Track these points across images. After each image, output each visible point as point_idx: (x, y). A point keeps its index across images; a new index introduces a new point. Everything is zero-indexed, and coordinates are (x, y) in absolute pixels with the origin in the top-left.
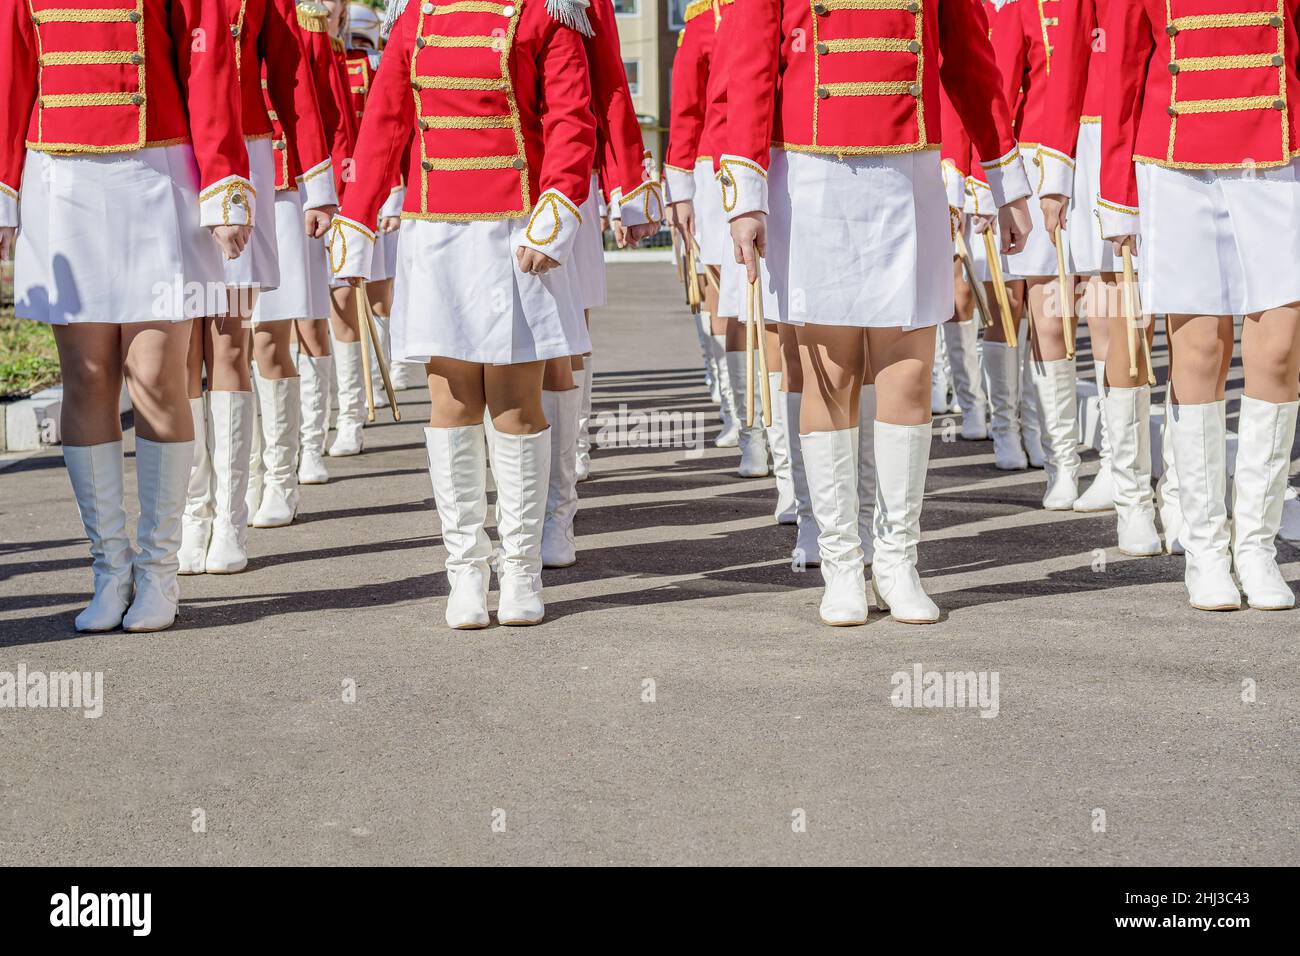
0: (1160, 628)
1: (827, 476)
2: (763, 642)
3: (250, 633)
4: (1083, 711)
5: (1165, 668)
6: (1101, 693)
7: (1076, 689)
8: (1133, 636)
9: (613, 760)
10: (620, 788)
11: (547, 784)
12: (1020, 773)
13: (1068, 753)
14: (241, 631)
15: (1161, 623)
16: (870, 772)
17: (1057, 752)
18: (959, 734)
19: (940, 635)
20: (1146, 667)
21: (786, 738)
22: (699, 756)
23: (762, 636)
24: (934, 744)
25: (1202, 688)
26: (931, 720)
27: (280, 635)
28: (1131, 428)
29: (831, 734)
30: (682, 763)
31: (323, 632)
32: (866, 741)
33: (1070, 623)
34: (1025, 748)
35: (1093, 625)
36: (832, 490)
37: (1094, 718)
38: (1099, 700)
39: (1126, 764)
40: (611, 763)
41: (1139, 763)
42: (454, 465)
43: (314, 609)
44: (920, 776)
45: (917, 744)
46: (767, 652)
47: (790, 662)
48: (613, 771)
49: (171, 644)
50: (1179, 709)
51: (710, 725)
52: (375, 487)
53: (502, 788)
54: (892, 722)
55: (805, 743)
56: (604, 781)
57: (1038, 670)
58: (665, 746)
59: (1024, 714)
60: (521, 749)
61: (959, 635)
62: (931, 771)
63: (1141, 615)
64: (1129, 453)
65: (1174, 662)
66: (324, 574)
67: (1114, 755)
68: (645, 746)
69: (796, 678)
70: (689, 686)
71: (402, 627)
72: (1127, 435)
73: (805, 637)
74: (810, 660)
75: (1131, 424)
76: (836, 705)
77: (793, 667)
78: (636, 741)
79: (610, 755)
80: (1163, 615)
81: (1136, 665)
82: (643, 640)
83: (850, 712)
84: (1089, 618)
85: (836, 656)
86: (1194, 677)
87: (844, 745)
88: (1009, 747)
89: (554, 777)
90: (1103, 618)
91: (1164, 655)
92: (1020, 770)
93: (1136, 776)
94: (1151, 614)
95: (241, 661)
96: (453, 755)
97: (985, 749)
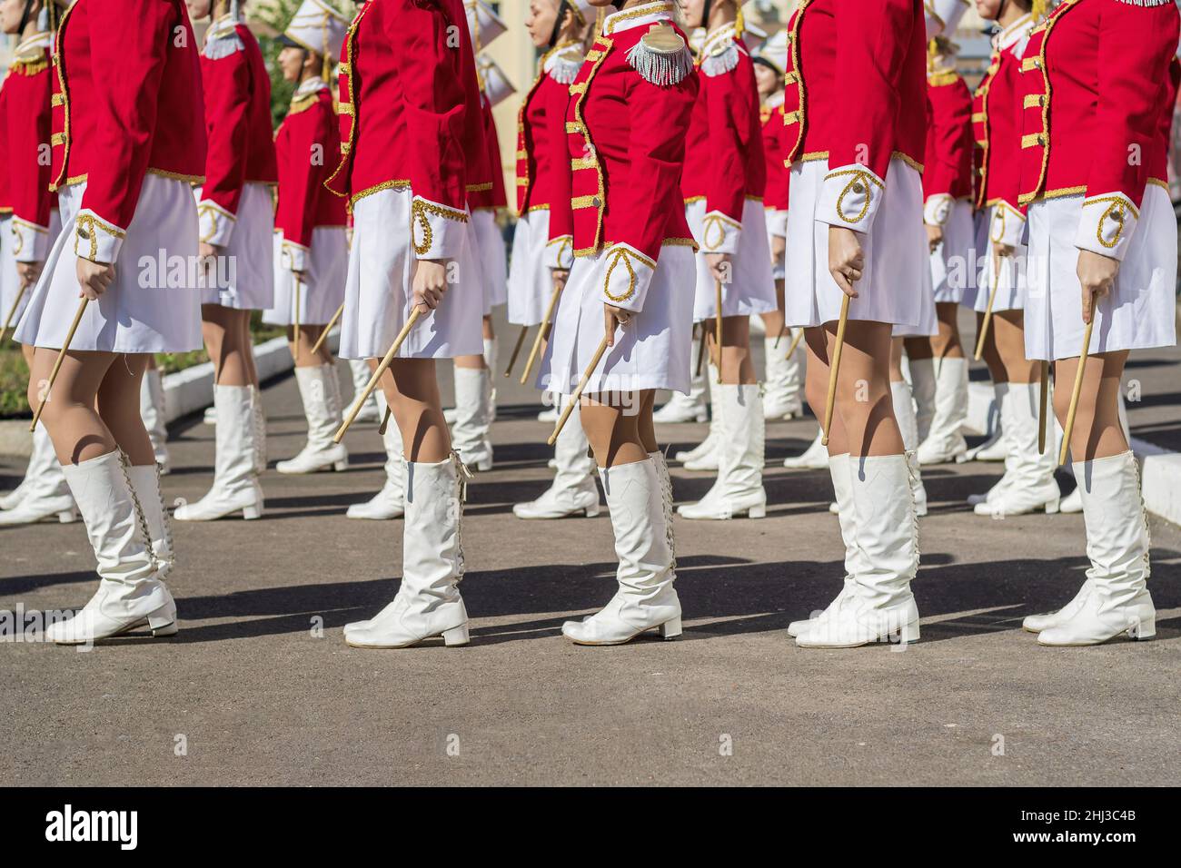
2: (811, 667)
7: (1125, 721)
19: (980, 663)
21: (855, 764)
24: (1000, 774)
37: (1149, 751)
38: (1149, 732)
46: (818, 678)
51: (779, 749)
54: (955, 751)
55: (874, 771)
58: (741, 771)
59: (1080, 745)
61: (999, 664)
68: (722, 770)
69: (852, 705)
70: (750, 710)
74: (862, 687)
76: (896, 732)
77: (846, 693)
78: (711, 765)
83: (912, 740)
95: (316, 677)
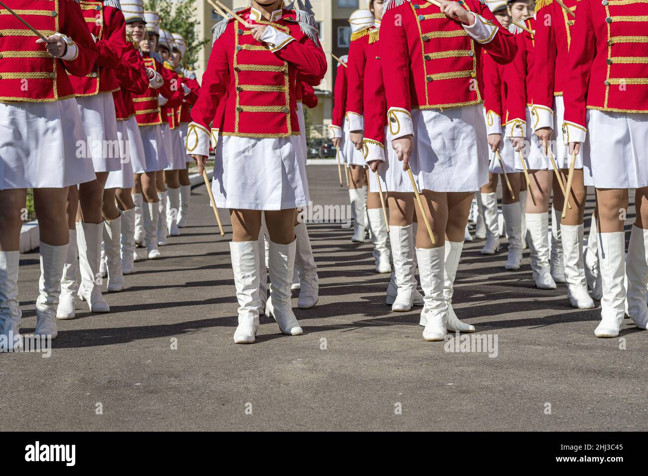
0: (586, 351)
1: (427, 270)
2: (383, 356)
3: (121, 349)
4: (546, 392)
5: (589, 371)
6: (556, 383)
7: (543, 381)
8: (572, 354)
9: (305, 414)
10: (309, 428)
11: (272, 426)
12: (514, 423)
13: (538, 413)
14: (116, 348)
15: (587, 348)
16: (437, 422)
17: (533, 413)
18: (482, 403)
20: (579, 370)
22: (349, 413)
23: (383, 353)
24: (470, 408)
25: (607, 381)
26: (468, 396)
27: (136, 350)
28: (576, 245)
29: (417, 402)
30: (341, 416)
31: (158, 349)
32: (435, 406)
33: (541, 347)
34: (517, 410)
35: (552, 349)
36: (430, 276)
37: (552, 396)
38: (555, 386)
39: (568, 419)
40: (304, 416)
41: (575, 418)
42: (241, 260)
43: (154, 337)
44: (463, 424)
45: (462, 408)
46: (385, 361)
47: (397, 366)
48: (305, 420)
49: (80, 354)
50: (596, 391)
51: (355, 397)
52: (186, 276)
53: (249, 428)
54: (449, 397)
56: (301, 425)
57: (523, 371)
58: (332, 407)
59: (516, 393)
60: (259, 408)
62: (468, 421)
63: (577, 344)
64: (575, 258)
65: (593, 368)
66: (159, 320)
67: (562, 414)
68: (322, 407)
69: (400, 374)
70: (345, 377)
71: (198, 346)
72: (574, 249)
73: (404, 354)
74: (407, 365)
75: (576, 243)
76: (420, 388)
77: (398, 368)
78: (317, 405)
79: (304, 412)
80: (588, 344)
81: (573, 369)
82: (321, 354)
83: (427, 392)
84: (550, 345)
85: (420, 364)
86: (603, 376)
87: (424, 408)
88: (508, 410)
89: (275, 423)
90: (557, 345)
91: (588, 364)
92: (514, 422)
93: (573, 425)
94: (582, 344)
96: (224, 411)
97: (496, 410)
